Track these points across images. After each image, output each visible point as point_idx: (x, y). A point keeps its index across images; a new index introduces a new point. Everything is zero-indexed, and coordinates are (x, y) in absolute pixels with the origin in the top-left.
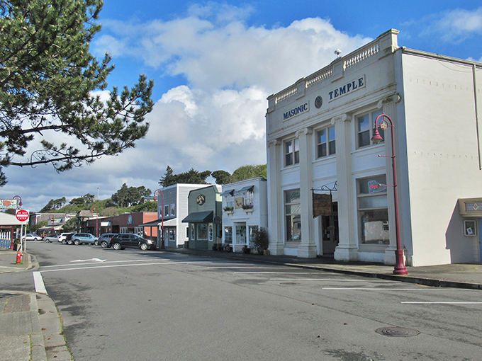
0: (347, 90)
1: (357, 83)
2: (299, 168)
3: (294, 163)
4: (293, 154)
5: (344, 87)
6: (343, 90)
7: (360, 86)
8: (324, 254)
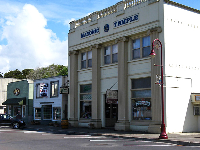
0: (126, 22)
1: (133, 18)
2: (91, 70)
3: (87, 67)
4: (87, 61)
5: (125, 20)
6: (124, 22)
7: (135, 20)
8: (106, 126)
